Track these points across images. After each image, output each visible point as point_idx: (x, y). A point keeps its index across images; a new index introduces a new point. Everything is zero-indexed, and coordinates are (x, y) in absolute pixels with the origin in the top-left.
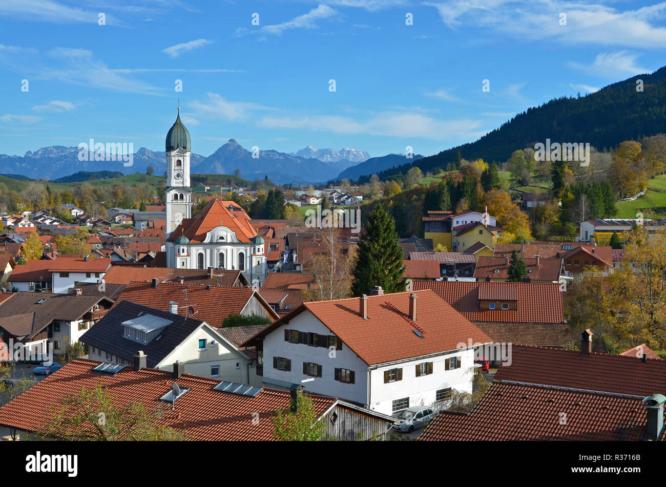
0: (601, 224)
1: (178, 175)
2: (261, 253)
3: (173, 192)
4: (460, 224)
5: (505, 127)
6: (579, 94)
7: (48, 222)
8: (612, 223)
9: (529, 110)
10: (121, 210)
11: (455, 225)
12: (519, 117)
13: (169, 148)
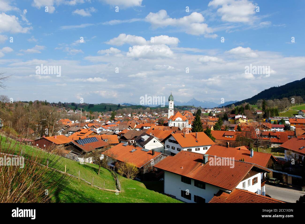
0: (274, 118)
1: (171, 106)
2: (188, 123)
3: (170, 110)
4: (237, 118)
5: (259, 94)
6: (278, 86)
7: (150, 116)
8: (277, 118)
9: (265, 90)
10: (166, 114)
11: (236, 118)
12: (262, 92)
13: (169, 100)
